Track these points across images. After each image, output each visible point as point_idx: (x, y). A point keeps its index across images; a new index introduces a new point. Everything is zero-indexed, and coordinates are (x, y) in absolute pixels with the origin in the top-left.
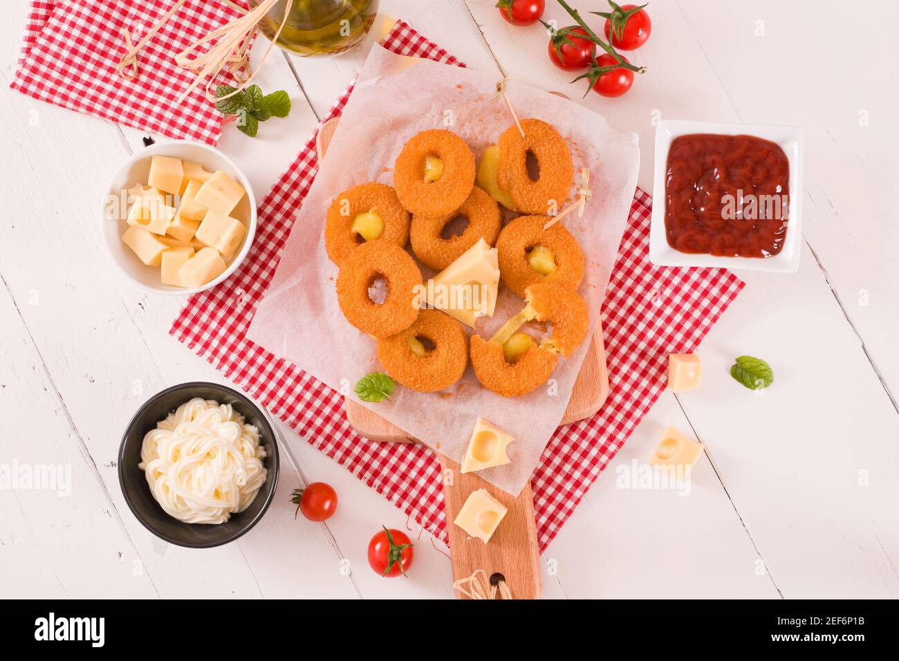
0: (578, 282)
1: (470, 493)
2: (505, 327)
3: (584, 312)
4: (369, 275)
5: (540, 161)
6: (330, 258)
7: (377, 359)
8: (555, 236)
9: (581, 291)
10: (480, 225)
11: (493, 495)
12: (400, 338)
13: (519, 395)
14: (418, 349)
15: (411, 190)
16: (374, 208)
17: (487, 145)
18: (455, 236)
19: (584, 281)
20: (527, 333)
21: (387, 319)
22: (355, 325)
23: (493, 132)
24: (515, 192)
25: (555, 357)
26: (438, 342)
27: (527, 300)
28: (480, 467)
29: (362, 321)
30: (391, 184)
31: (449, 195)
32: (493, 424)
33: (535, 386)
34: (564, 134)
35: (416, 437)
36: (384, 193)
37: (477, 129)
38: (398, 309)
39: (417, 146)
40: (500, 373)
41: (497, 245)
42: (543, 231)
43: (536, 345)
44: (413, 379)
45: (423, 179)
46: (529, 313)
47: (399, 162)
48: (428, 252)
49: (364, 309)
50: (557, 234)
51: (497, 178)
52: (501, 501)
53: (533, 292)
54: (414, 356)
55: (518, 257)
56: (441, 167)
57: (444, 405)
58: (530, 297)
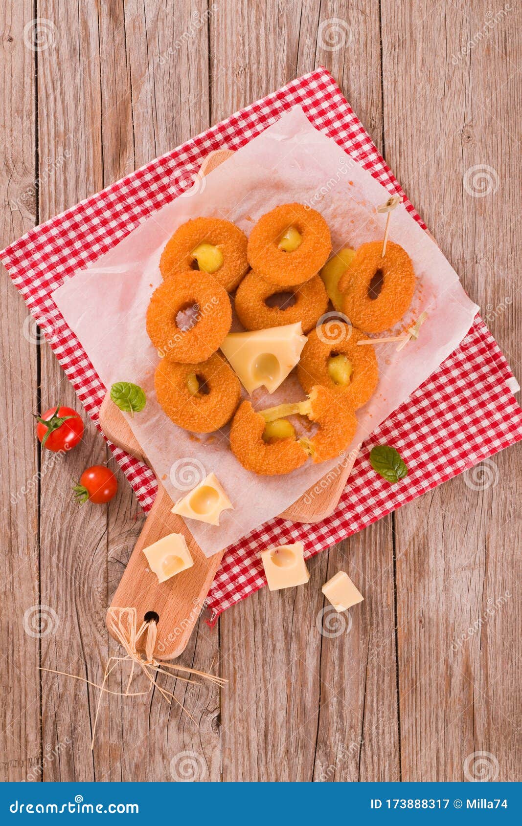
0: (360, 405)
1: (170, 533)
2: (276, 409)
3: (352, 433)
4: (187, 300)
5: (385, 284)
6: (160, 267)
7: (153, 375)
8: (363, 355)
9: (359, 413)
10: (304, 310)
11: (188, 544)
12: (183, 368)
13: (257, 473)
14: (193, 386)
15: (262, 247)
16: (222, 246)
17: (347, 246)
18: (278, 308)
19: (365, 407)
20: (293, 423)
22: (151, 337)
23: (359, 238)
24: (349, 299)
25: (306, 457)
26: (214, 390)
27: (309, 396)
28: (191, 515)
29: (159, 336)
30: (248, 233)
31: (292, 270)
32: (222, 486)
33: (275, 473)
34: (418, 273)
35: (150, 460)
36: (238, 237)
37: (345, 228)
38: (195, 343)
39: (287, 213)
40: (252, 445)
41: (309, 335)
42: (355, 345)
43: (295, 438)
44: (175, 409)
45: (278, 244)
46: (305, 408)
47: (265, 219)
48: (248, 309)
49: (166, 328)
50: (366, 354)
51: (341, 278)
52: (192, 554)
53: (319, 392)
54: (186, 390)
55: (321, 355)
56: (298, 243)
57: (188, 445)
58: (313, 395)
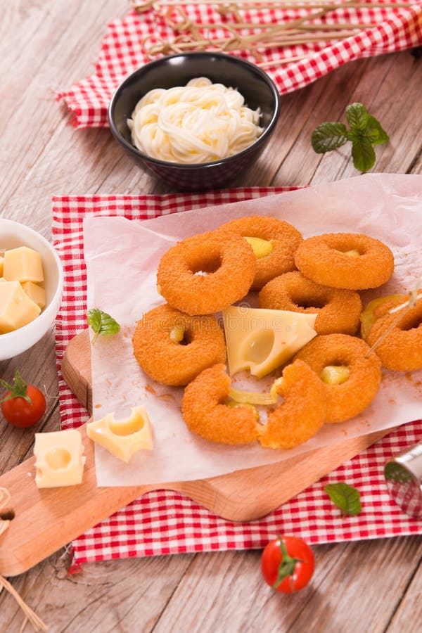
8: (364, 366)
16: (277, 241)
21: (183, 282)
24: (380, 321)
26: (194, 343)
